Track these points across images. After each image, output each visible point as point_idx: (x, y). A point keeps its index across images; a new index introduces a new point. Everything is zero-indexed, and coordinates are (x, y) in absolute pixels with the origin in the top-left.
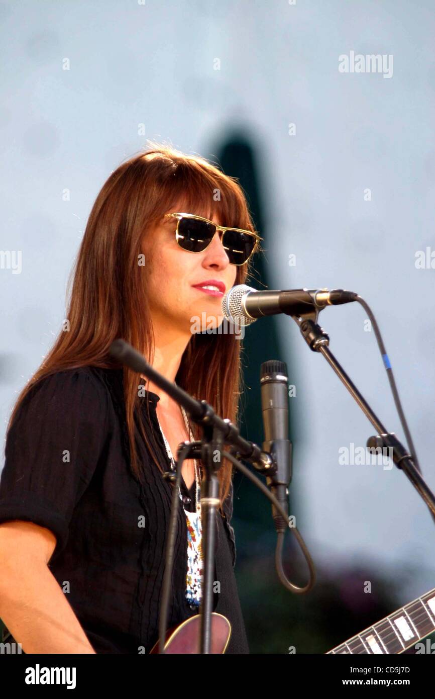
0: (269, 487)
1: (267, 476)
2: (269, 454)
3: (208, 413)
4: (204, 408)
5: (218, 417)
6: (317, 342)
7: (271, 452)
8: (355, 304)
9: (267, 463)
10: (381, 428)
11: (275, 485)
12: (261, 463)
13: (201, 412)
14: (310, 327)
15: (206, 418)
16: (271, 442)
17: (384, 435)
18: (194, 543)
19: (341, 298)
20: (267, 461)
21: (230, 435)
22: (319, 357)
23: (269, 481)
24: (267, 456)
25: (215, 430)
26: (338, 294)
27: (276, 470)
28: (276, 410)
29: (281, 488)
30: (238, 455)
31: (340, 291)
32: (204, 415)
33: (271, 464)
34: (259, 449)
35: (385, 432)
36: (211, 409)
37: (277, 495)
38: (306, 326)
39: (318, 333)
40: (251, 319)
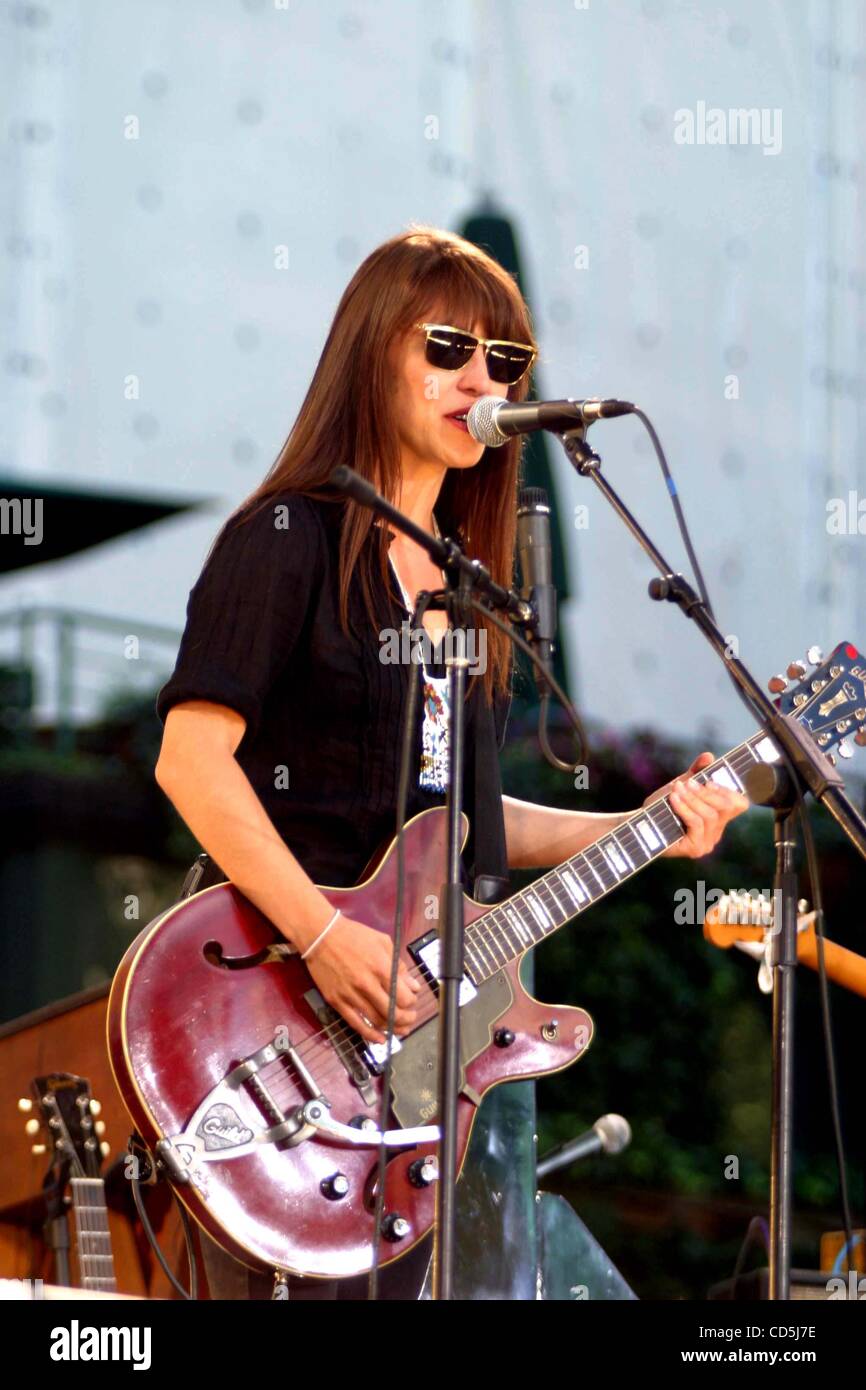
0: (530, 644)
1: (527, 629)
2: (528, 602)
3: (453, 553)
4: (448, 548)
5: (463, 558)
6: (585, 465)
7: (531, 600)
8: (631, 418)
9: (526, 614)
10: (667, 569)
11: (537, 640)
12: (519, 614)
13: (444, 551)
14: (576, 445)
15: (450, 560)
16: (530, 588)
17: (670, 576)
18: (441, 716)
19: (615, 409)
20: (526, 610)
21: (480, 580)
22: (588, 483)
23: (529, 635)
24: (526, 605)
25: (462, 574)
26: (609, 404)
27: (538, 621)
28: (535, 549)
29: (544, 644)
30: (491, 604)
31: (613, 401)
32: (447, 556)
33: (531, 615)
34: (516, 597)
35: (670, 572)
36: (456, 549)
37: (540, 653)
38: (571, 445)
39: (587, 452)
40: (504, 438)
